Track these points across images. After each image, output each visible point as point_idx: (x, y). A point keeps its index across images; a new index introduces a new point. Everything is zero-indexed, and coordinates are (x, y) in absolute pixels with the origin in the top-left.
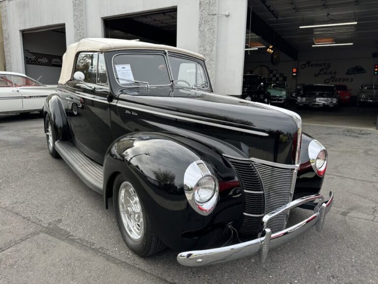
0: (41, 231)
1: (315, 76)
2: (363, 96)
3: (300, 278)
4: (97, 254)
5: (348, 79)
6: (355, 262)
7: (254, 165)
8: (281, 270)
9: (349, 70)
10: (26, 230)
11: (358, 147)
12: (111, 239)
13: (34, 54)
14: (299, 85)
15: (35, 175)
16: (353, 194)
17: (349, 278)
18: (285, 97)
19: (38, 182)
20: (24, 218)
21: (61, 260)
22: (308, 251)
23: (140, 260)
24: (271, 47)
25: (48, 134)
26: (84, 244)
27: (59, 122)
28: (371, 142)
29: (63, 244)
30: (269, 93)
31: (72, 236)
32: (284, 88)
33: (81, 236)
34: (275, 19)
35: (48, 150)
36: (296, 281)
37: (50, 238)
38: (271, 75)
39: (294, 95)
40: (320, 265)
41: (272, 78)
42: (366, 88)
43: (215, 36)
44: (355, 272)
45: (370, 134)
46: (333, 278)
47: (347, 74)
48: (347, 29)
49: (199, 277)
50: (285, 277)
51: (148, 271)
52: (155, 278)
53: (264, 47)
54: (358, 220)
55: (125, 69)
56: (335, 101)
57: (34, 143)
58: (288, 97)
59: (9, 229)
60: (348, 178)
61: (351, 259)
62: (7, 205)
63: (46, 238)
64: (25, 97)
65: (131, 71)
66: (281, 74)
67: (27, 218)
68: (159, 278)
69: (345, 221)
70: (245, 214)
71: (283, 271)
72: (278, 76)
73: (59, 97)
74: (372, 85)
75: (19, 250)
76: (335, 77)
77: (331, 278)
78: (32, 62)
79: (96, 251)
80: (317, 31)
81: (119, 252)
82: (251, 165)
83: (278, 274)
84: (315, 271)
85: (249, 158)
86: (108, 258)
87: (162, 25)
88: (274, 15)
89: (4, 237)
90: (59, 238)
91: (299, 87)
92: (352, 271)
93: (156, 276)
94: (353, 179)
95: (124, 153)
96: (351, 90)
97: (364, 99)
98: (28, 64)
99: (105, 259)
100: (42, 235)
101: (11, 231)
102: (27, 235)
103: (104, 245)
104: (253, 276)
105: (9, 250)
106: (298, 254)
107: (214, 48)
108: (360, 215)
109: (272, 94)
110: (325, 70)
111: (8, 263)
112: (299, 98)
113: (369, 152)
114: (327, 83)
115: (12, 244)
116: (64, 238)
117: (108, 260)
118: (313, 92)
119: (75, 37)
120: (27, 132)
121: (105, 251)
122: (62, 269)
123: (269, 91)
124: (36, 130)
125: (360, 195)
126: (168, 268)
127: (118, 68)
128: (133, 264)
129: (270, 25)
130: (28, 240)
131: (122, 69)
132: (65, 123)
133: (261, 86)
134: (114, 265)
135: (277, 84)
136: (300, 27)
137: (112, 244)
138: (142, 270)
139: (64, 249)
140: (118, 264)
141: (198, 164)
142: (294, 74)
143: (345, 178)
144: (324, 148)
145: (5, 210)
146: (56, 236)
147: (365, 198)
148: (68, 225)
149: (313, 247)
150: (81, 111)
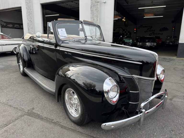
0: (25, 114)
1: (145, 32)
2: (168, 41)
3: (157, 132)
4: (56, 125)
5: (160, 33)
6: (181, 123)
7: (135, 79)
8: (147, 128)
9: (161, 29)
10: (17, 114)
11: (170, 66)
12: (61, 117)
13: (5, 22)
14: (137, 37)
15: (15, 85)
16: (173, 90)
17: (180, 131)
18: (131, 43)
19: (18, 89)
20: (15, 108)
21: (38, 129)
22: (158, 118)
23: (78, 127)
24: (124, 18)
25: (19, 64)
26: (48, 120)
27: (26, 58)
28: (175, 64)
29: (38, 121)
30: (124, 41)
31: (41, 116)
32: (131, 38)
33: (46, 116)
34: (127, 4)
35: (20, 72)
36: (155, 134)
37: (30, 118)
38: (124, 32)
39: (135, 42)
40: (165, 125)
41: (124, 33)
42: (169, 38)
43: (99, 13)
44: (182, 128)
45: (174, 60)
46: (173, 131)
47: (160, 31)
48: (160, 9)
49: (109, 134)
50: (150, 132)
51: (83, 132)
52: (88, 136)
53: (121, 18)
54: (178, 102)
55: (62, 31)
56: (155, 44)
57: (11, 69)
58: (133, 42)
59: (8, 114)
60: (169, 82)
61: (179, 121)
62: (4, 102)
63: (28, 118)
64: (3, 45)
65: (65, 32)
66: (128, 31)
67: (16, 107)
68: (89, 135)
69: (172, 103)
70: (130, 102)
71: (148, 129)
72: (127, 32)
73: (25, 45)
74: (172, 36)
75: (16, 125)
76: (154, 32)
77: (172, 131)
78: (4, 26)
79: (55, 123)
80: (146, 10)
81: (67, 123)
82: (133, 79)
83: (146, 131)
84: (163, 128)
85: (132, 75)
86: (62, 127)
87: (71, 7)
88: (126, 2)
89: (6, 118)
90: (35, 118)
91: (137, 38)
92: (181, 127)
93: (88, 135)
94: (171, 82)
95: (66, 74)
96: (162, 39)
97: (168, 43)
98: (2, 27)
99: (60, 127)
100: (25, 116)
101: (9, 115)
102: (18, 116)
103: (58, 120)
104: (135, 132)
105: (10, 125)
106: (153, 120)
107: (99, 19)
108: (178, 100)
109: (125, 42)
110: (149, 29)
111: (11, 132)
112: (138, 43)
113: (176, 69)
114: (150, 36)
115: (11, 122)
116: (37, 117)
117: (62, 128)
118: (145, 40)
119: (27, 13)
120: (6, 63)
121: (60, 123)
122: (40, 134)
123: (124, 40)
124: (10, 62)
125: (176, 90)
126: (93, 130)
127: (59, 30)
128: (75, 129)
129: (124, 7)
130: (19, 119)
131: (61, 31)
132: (29, 58)
133: (121, 37)
134: (66, 130)
135: (127, 36)
136: (139, 8)
137: (62, 119)
138: (80, 132)
139: (38, 123)
140: (68, 129)
141: (109, 79)
142: (135, 31)
143: (167, 82)
144: (163, 69)
145: (3, 104)
146: (33, 116)
147: (179, 91)
148: (38, 111)
149: (160, 116)
150: (37, 51)
